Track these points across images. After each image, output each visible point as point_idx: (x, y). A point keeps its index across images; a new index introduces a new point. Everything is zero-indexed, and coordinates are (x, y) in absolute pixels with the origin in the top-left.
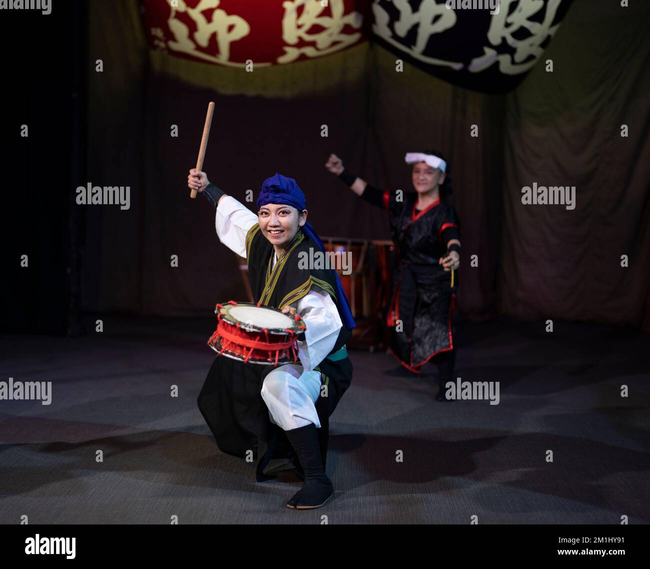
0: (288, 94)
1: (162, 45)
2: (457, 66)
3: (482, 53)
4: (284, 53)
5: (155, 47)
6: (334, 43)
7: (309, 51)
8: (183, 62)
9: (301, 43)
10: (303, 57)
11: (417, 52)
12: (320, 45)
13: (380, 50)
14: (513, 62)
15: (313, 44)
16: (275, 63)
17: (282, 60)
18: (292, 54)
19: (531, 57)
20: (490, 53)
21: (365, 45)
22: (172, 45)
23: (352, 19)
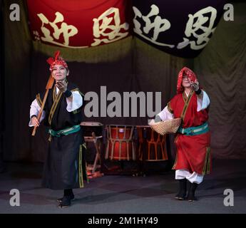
0: (96, 60)
1: (38, 39)
2: (172, 46)
3: (183, 41)
4: (94, 42)
5: (35, 40)
6: (116, 37)
7: (105, 41)
8: (48, 46)
9: (101, 37)
10: (102, 43)
11: (154, 40)
12: (110, 38)
13: (137, 40)
14: (196, 44)
15: (107, 37)
16: (90, 46)
17: (93, 45)
18: (98, 42)
19: (204, 42)
20: (186, 40)
21: (131, 37)
22: (43, 38)
23: (124, 26)
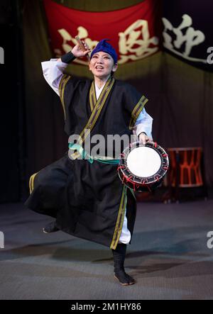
2: (206, 61)
4: (120, 59)
6: (145, 53)
7: (133, 57)
9: (129, 53)
10: (130, 61)
11: (186, 55)
12: (138, 54)
13: (168, 56)
15: (134, 54)
18: (124, 59)
21: (160, 53)
23: (154, 41)
